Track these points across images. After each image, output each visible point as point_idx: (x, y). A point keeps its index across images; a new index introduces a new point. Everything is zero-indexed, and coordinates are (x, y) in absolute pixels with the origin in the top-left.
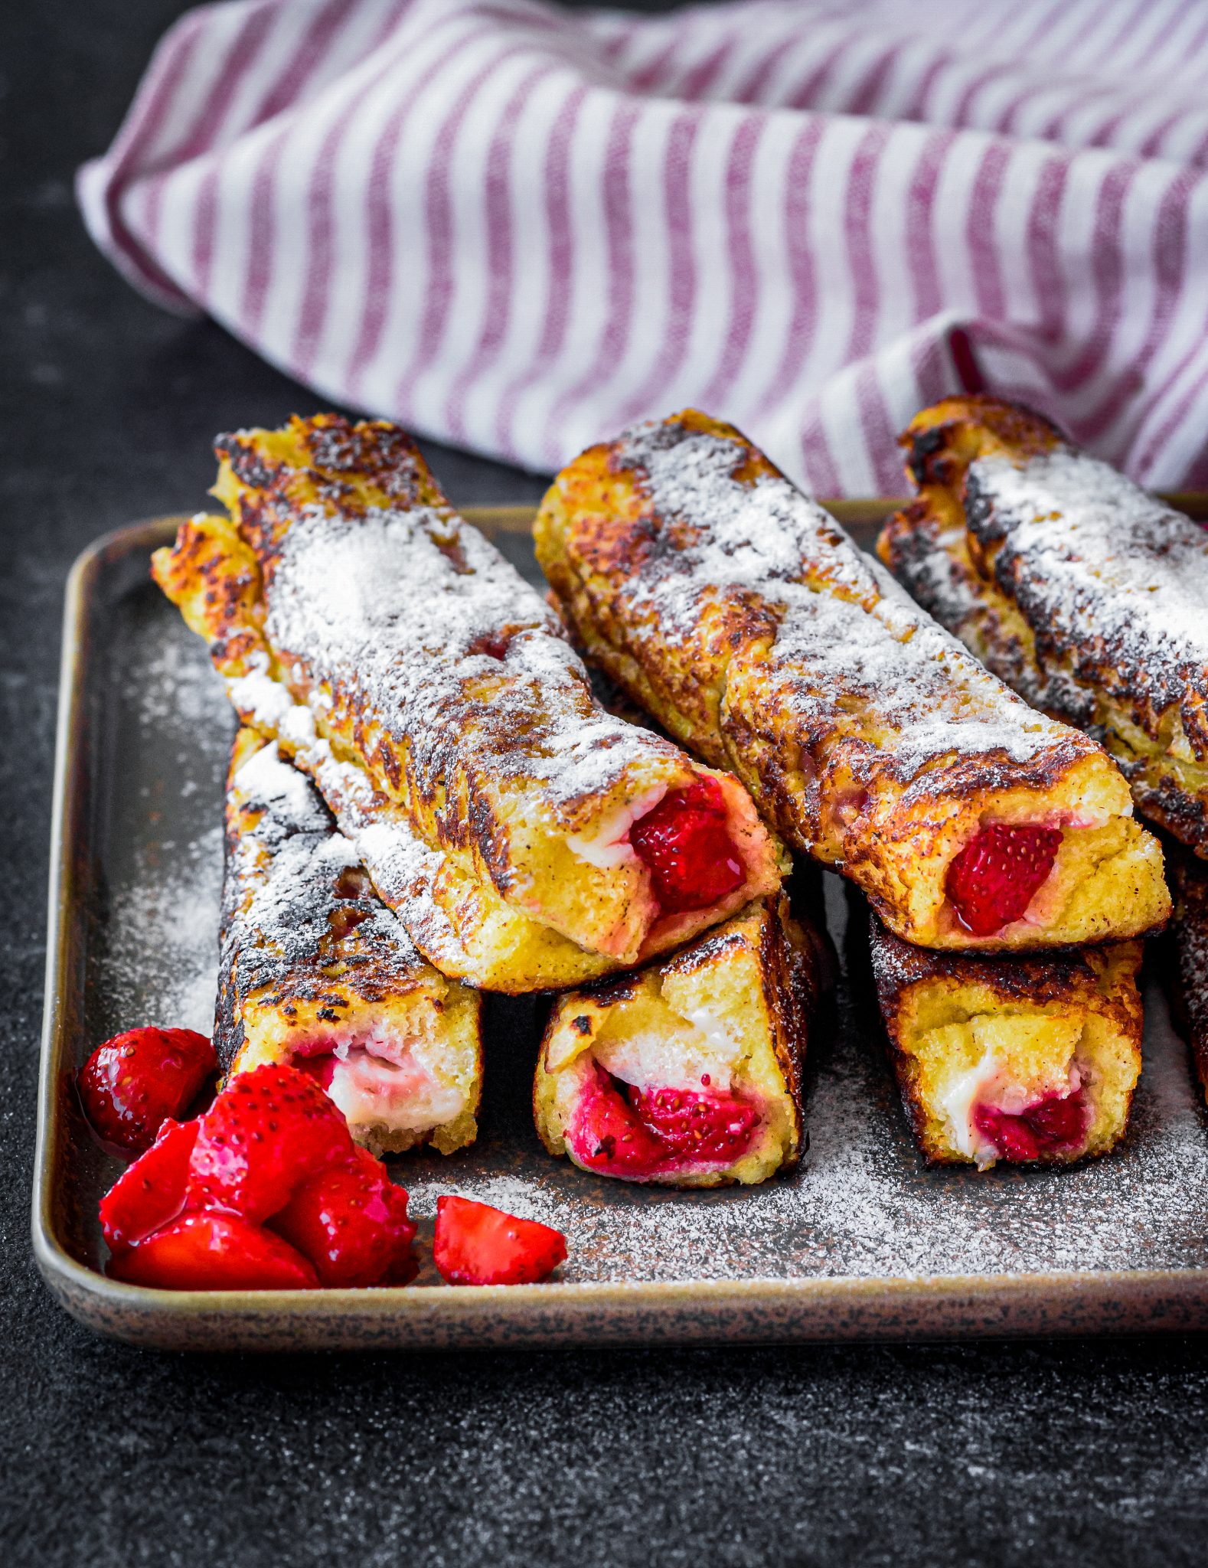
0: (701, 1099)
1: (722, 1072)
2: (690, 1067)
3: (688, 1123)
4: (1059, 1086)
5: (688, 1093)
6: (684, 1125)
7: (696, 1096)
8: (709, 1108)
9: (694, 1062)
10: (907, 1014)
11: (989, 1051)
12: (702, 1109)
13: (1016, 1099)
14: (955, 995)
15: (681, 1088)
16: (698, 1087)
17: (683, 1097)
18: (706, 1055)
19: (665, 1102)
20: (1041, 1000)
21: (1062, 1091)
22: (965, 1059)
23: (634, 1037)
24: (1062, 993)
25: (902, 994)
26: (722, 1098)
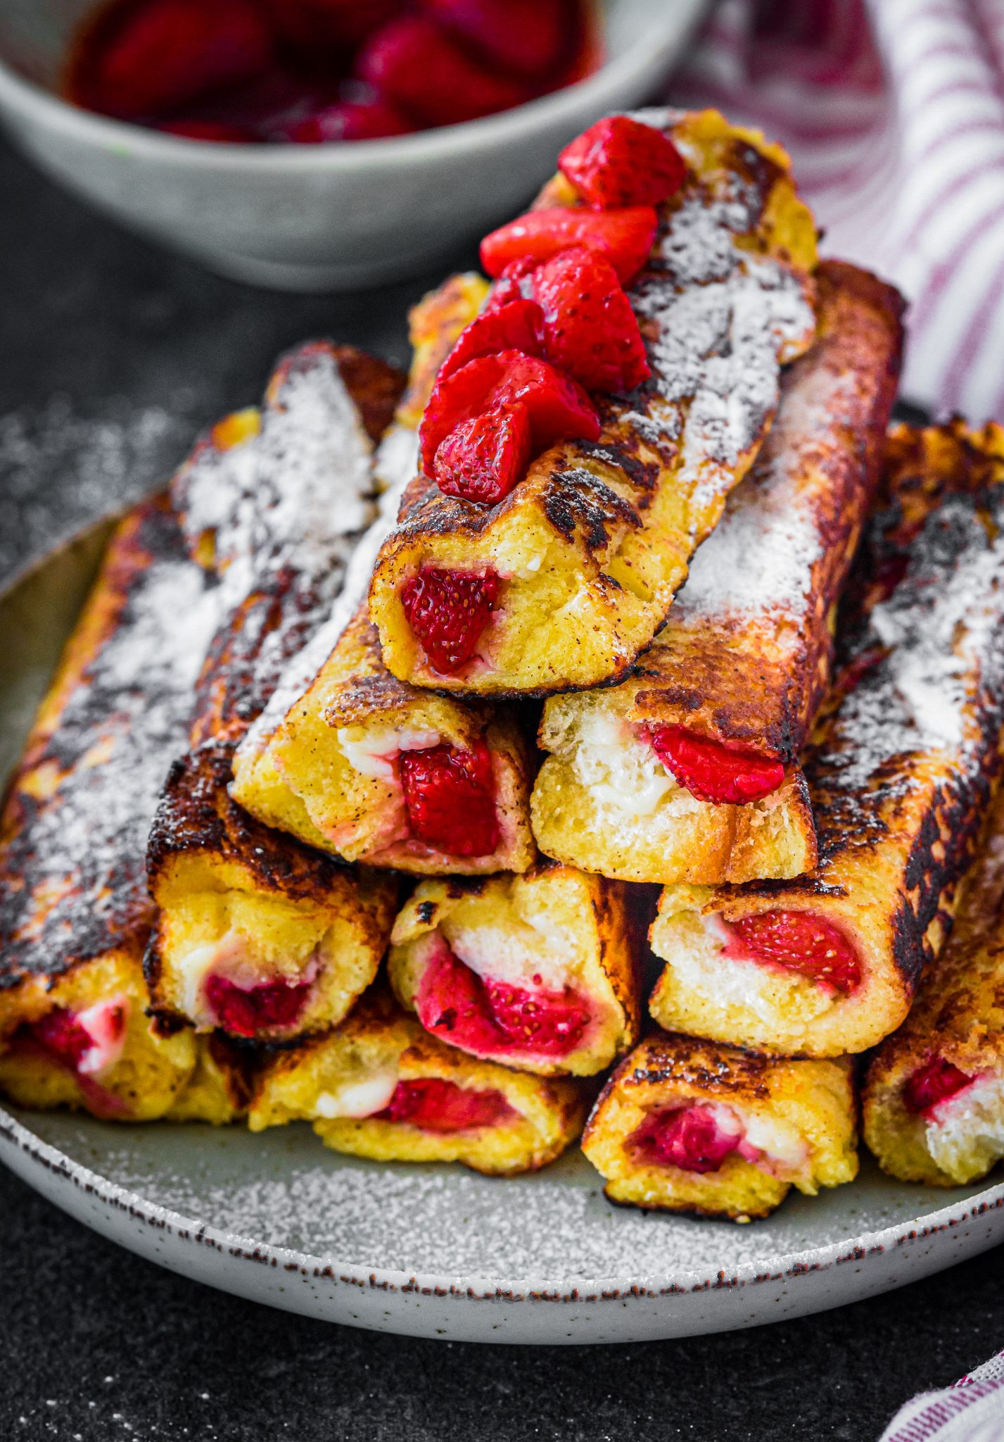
0: (532, 999)
1: (557, 974)
2: (528, 965)
3: (520, 1019)
4: (290, 976)
5: (521, 991)
6: (516, 1020)
7: (528, 995)
8: (538, 1008)
9: (532, 961)
10: (166, 876)
11: (233, 928)
12: (531, 1008)
13: (248, 978)
14: (217, 869)
15: (518, 985)
16: (530, 987)
17: (518, 994)
18: (544, 956)
19: (500, 995)
20: (294, 895)
21: (291, 980)
22: (212, 931)
23: (479, 929)
24: (318, 894)
25: (165, 857)
26: (551, 999)
